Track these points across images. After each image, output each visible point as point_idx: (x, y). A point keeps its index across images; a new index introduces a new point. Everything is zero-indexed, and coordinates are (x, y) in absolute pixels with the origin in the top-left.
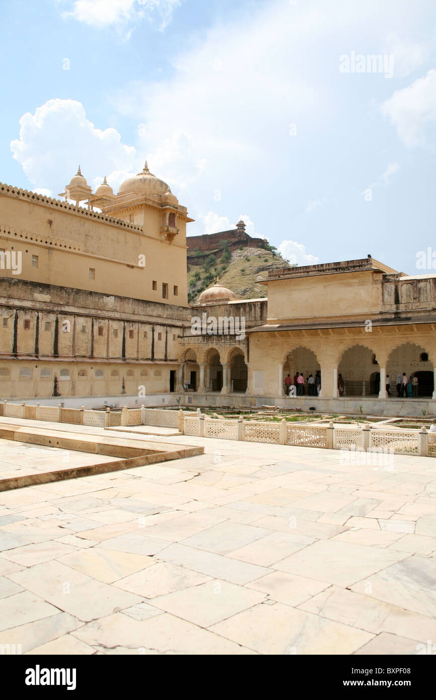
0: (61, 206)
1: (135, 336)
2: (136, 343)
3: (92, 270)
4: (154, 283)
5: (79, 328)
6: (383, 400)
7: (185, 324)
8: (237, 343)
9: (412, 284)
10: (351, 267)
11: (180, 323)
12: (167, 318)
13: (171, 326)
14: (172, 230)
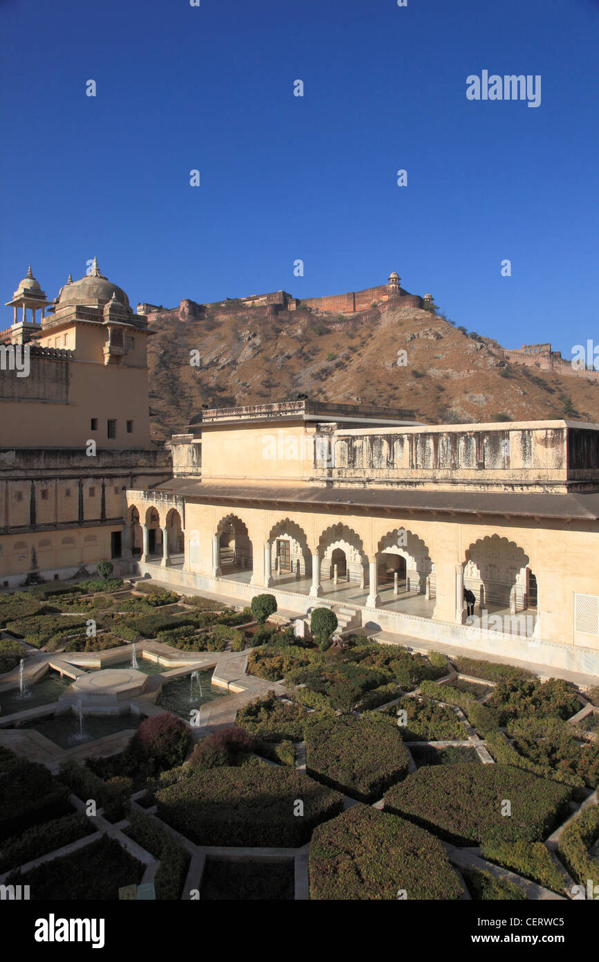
1: (51, 495)
2: (53, 504)
4: (94, 421)
7: (135, 471)
8: (174, 503)
9: (346, 441)
10: (282, 412)
11: (126, 472)
12: (103, 468)
13: (111, 477)
14: (116, 350)
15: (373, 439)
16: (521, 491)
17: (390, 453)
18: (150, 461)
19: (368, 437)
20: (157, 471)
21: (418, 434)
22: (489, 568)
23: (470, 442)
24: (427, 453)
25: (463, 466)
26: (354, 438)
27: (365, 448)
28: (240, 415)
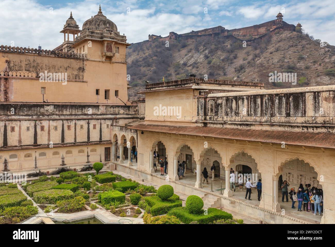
1: (73, 128)
2: (74, 132)
4: (97, 90)
5: (24, 128)
7: (118, 116)
8: (133, 133)
9: (214, 100)
10: (183, 84)
11: (113, 116)
12: (101, 115)
13: (105, 119)
14: (109, 54)
15: (228, 99)
16: (312, 131)
17: (237, 107)
18: (126, 111)
19: (225, 98)
20: (130, 116)
21: (252, 96)
22: (300, 177)
23: (282, 100)
24: (257, 106)
25: (277, 115)
26: (218, 98)
27: (223, 104)
28: (163, 87)
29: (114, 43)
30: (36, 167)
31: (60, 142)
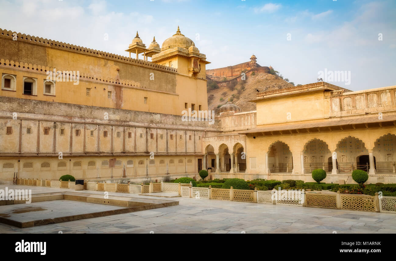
0: (124, 60)
1: (174, 138)
2: (175, 142)
3: (146, 98)
4: (186, 104)
5: (138, 134)
6: (334, 175)
7: (207, 129)
8: (239, 140)
9: (351, 97)
10: (309, 88)
13: (197, 131)
14: (196, 70)
15: (367, 94)
17: (379, 100)
19: (364, 94)
26: (356, 95)
27: (362, 99)
29: (199, 60)
30: (147, 175)
31: (166, 152)
